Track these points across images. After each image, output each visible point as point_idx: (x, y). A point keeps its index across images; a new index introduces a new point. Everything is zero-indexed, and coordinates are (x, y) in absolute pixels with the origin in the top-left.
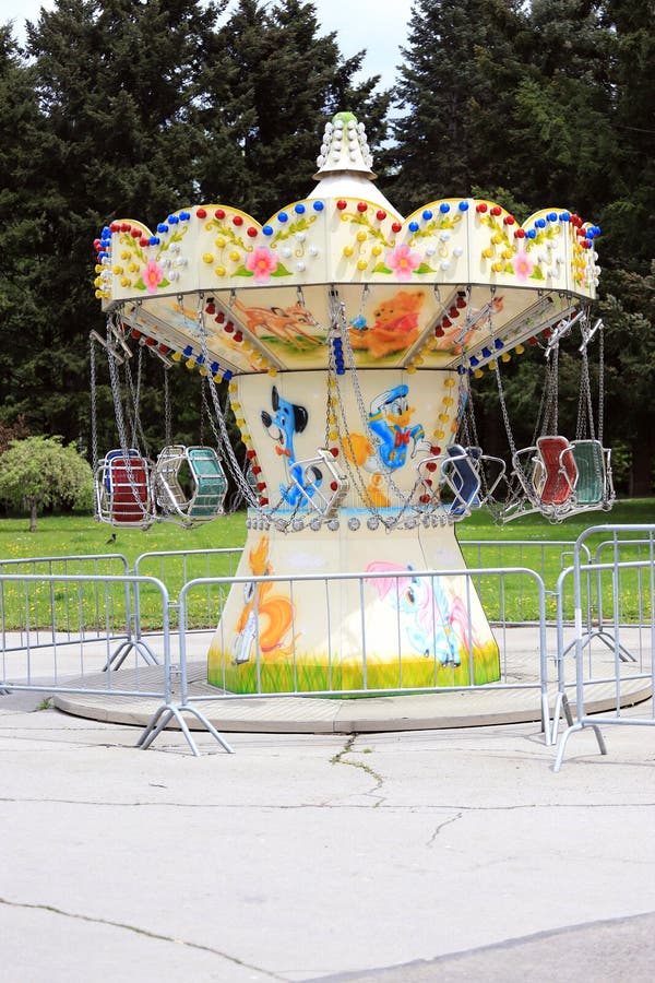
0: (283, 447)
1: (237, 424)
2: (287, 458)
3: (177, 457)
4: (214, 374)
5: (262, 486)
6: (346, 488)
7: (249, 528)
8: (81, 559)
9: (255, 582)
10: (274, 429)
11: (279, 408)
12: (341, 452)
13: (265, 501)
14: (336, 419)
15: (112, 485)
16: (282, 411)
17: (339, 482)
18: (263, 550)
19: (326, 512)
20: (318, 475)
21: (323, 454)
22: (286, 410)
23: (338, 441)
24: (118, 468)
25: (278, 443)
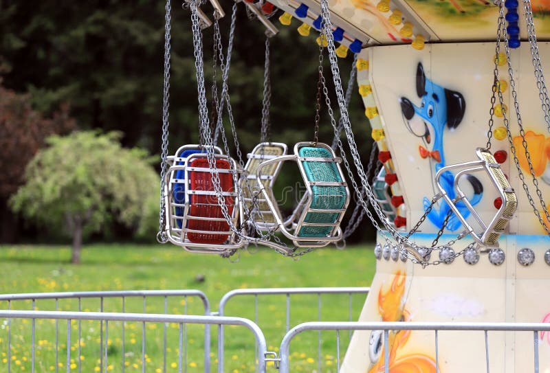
0: (430, 148)
1: (367, 113)
2: (435, 163)
3: (274, 158)
4: (337, 45)
5: (399, 201)
6: (513, 206)
7: (379, 258)
8: (144, 296)
9: (386, 329)
10: (418, 122)
11: (426, 93)
12: (511, 156)
13: (401, 222)
14: (504, 109)
15: (188, 192)
16: (429, 98)
17: (504, 196)
18: (397, 289)
19: (484, 237)
20: (477, 187)
21: (483, 156)
22: (435, 96)
23: (506, 141)
24: (197, 169)
25: (421, 142)
